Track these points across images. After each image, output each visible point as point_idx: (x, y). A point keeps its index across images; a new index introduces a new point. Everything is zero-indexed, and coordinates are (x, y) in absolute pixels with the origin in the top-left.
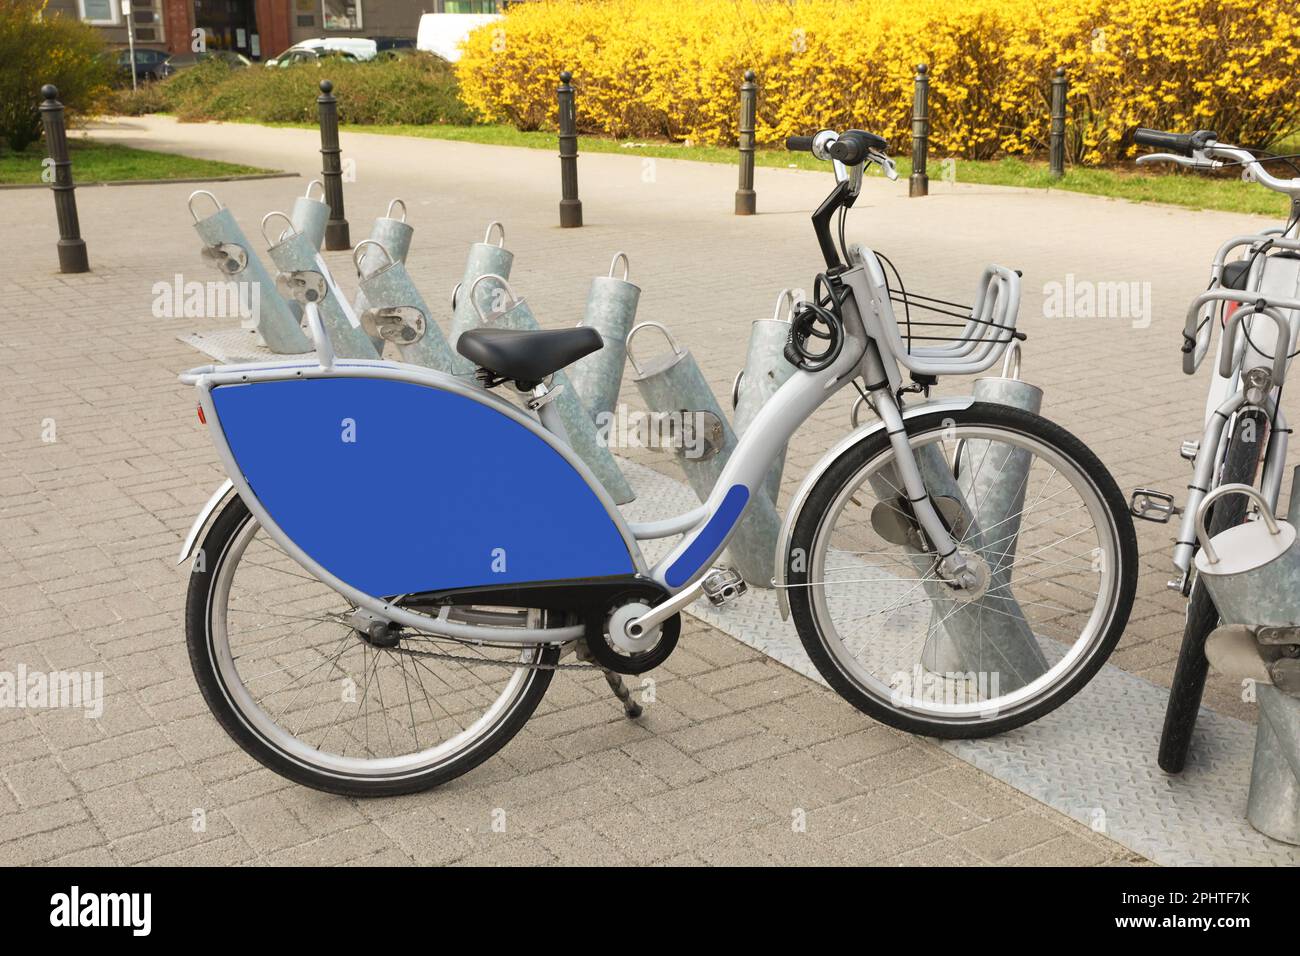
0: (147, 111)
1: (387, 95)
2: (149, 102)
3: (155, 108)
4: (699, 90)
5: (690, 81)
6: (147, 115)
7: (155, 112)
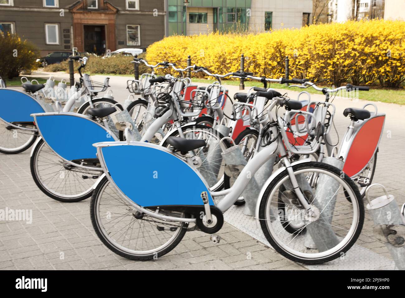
0: (59, 71)
1: (131, 65)
2: (59, 68)
3: (61, 69)
4: (210, 63)
5: (207, 60)
6: (58, 72)
7: (61, 71)
